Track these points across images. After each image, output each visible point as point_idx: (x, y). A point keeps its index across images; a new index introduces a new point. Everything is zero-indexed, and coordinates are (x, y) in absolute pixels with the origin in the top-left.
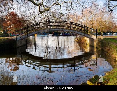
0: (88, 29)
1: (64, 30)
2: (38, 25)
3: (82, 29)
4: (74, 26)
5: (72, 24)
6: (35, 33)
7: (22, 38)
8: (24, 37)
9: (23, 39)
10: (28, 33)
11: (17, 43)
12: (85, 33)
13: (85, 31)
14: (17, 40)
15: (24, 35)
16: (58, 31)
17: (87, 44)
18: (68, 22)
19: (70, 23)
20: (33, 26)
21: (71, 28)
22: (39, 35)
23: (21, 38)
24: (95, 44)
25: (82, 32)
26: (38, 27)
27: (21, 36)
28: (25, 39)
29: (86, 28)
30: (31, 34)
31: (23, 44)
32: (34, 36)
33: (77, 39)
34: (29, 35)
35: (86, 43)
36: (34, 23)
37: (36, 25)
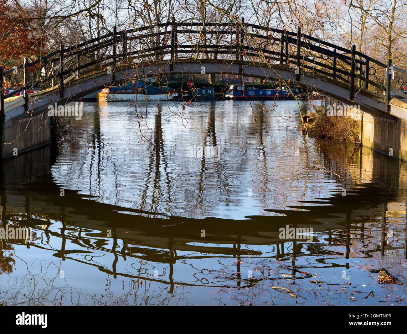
0: (368, 69)
1: (246, 70)
2: (113, 43)
3: (340, 64)
4: (299, 51)
5: (287, 37)
6: (100, 82)
7: (31, 106)
8: (42, 102)
9: (37, 112)
10: (65, 82)
12: (353, 89)
13: (353, 75)
14: (7, 118)
15: (41, 92)
16: (213, 75)
17: (361, 145)
18: (267, 29)
19: (278, 36)
20: (89, 51)
21: (282, 61)
22: (119, 96)
23: (26, 106)
24: (405, 146)
25: (337, 84)
26: (115, 56)
27: (26, 99)
29: (362, 63)
30: (77, 89)
31: (34, 141)
32: (95, 100)
33: (311, 121)
34: (68, 94)
35: (356, 138)
36: (95, 36)
37: (108, 43)
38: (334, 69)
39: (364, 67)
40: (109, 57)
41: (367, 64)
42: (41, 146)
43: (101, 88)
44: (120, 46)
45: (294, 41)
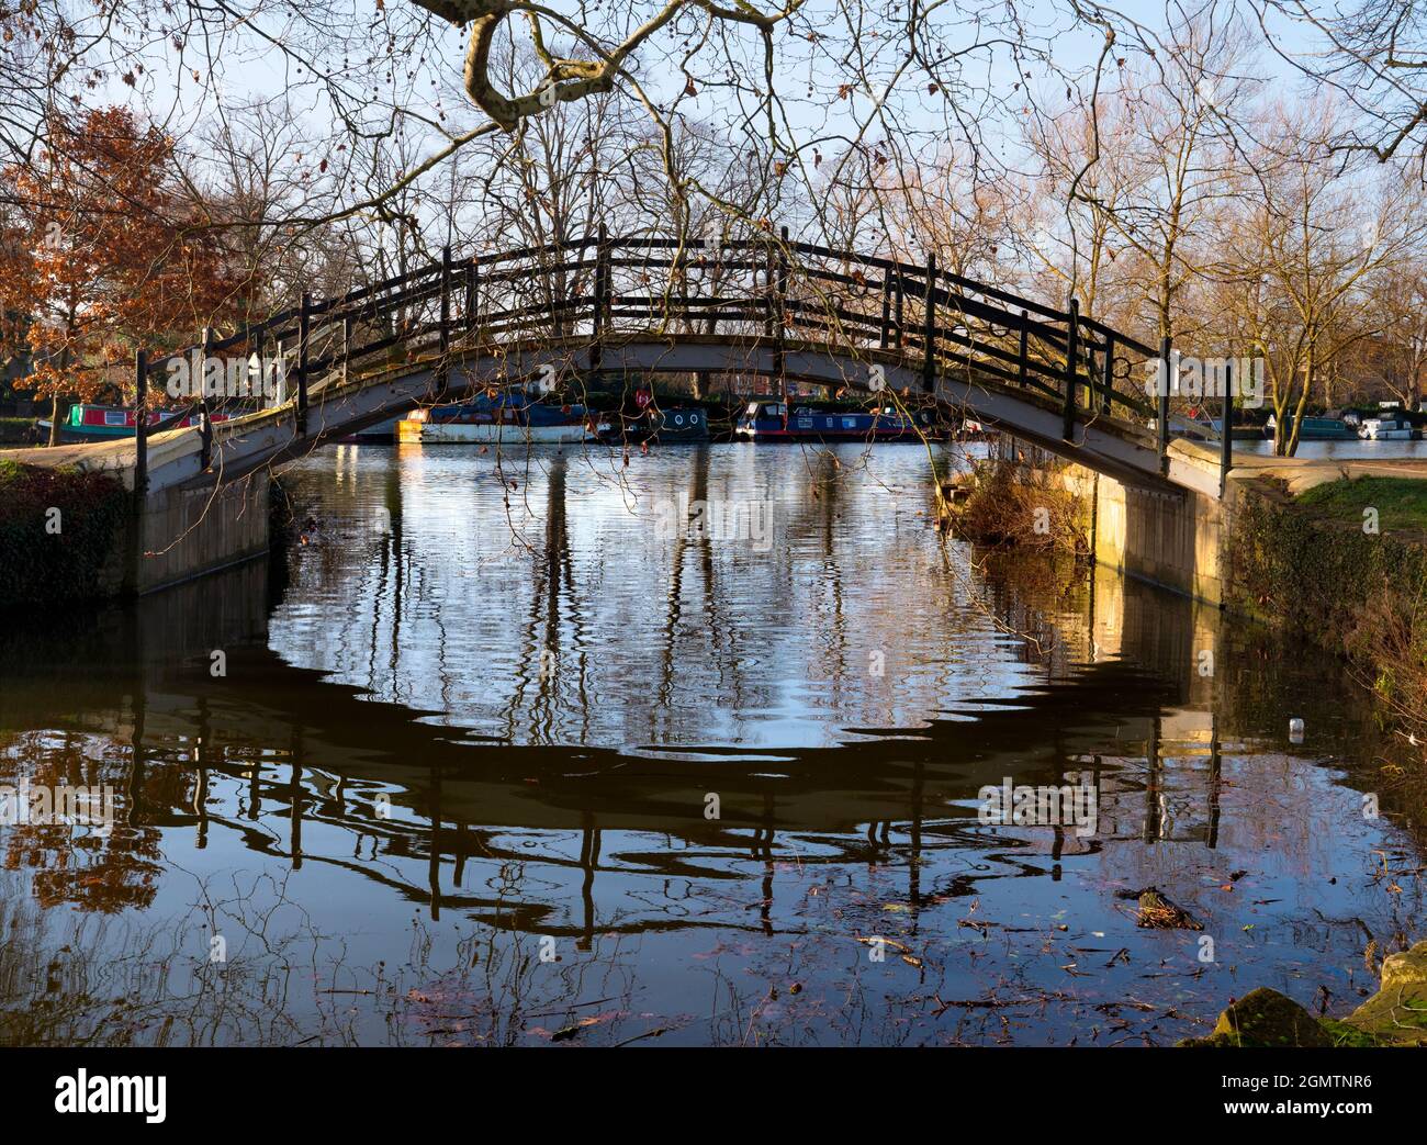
0: (1111, 361)
1: (792, 364)
2: (441, 290)
3: (1039, 351)
4: (930, 314)
5: (900, 279)
6: (406, 392)
7: (219, 456)
8: (248, 446)
9: (235, 470)
10: (311, 391)
11: (152, 525)
12: (1072, 416)
13: (1073, 380)
14: (153, 486)
15: (246, 418)
16: (705, 377)
17: (1092, 560)
18: (847, 257)
19: (877, 275)
20: (379, 311)
21: (886, 339)
22: (453, 430)
23: (204, 456)
24: (1208, 565)
25: (1030, 400)
26: (445, 325)
27: (207, 436)
28: (264, 479)
29: (1095, 346)
30: (344, 411)
31: (226, 548)
32: (389, 441)
33: (962, 496)
34: (320, 423)
35: (1080, 543)
36: (394, 271)
37: (428, 291)
38: (1023, 360)
39: (1100, 359)
40: (430, 328)
41: (1108, 348)
42: (243, 561)
43: (405, 409)
44: (458, 298)
45: (917, 289)
